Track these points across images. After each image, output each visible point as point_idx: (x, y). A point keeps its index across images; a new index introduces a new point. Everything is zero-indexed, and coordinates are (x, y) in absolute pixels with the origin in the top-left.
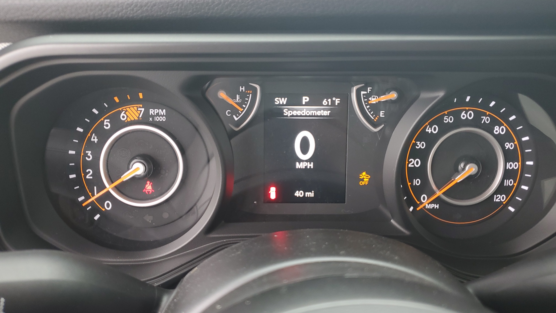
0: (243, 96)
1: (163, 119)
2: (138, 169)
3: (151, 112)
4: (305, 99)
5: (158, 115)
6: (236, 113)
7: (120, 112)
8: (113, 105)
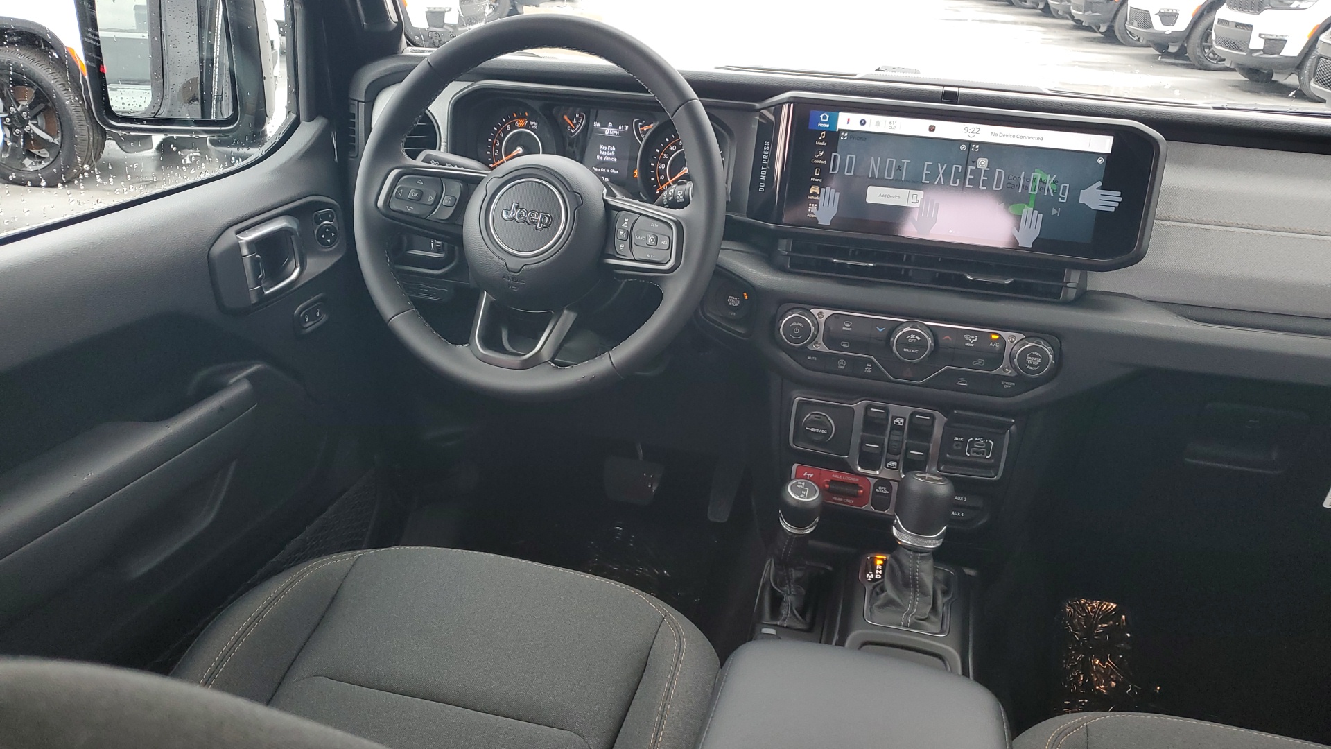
0: (578, 120)
1: (536, 127)
2: (519, 150)
3: (531, 123)
4: (610, 124)
5: (534, 125)
6: (573, 129)
7: (515, 122)
8: (513, 118)
